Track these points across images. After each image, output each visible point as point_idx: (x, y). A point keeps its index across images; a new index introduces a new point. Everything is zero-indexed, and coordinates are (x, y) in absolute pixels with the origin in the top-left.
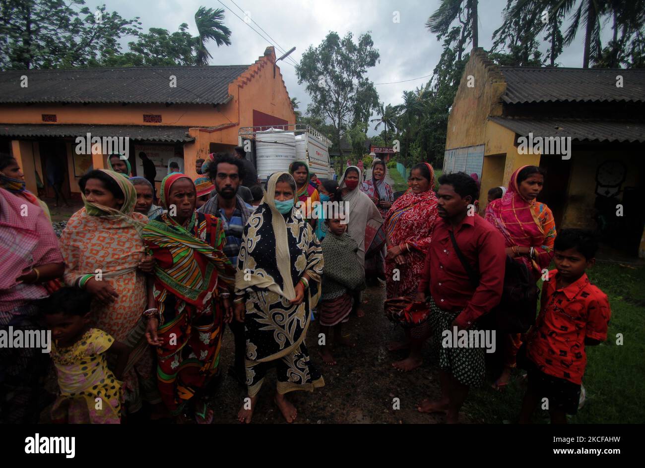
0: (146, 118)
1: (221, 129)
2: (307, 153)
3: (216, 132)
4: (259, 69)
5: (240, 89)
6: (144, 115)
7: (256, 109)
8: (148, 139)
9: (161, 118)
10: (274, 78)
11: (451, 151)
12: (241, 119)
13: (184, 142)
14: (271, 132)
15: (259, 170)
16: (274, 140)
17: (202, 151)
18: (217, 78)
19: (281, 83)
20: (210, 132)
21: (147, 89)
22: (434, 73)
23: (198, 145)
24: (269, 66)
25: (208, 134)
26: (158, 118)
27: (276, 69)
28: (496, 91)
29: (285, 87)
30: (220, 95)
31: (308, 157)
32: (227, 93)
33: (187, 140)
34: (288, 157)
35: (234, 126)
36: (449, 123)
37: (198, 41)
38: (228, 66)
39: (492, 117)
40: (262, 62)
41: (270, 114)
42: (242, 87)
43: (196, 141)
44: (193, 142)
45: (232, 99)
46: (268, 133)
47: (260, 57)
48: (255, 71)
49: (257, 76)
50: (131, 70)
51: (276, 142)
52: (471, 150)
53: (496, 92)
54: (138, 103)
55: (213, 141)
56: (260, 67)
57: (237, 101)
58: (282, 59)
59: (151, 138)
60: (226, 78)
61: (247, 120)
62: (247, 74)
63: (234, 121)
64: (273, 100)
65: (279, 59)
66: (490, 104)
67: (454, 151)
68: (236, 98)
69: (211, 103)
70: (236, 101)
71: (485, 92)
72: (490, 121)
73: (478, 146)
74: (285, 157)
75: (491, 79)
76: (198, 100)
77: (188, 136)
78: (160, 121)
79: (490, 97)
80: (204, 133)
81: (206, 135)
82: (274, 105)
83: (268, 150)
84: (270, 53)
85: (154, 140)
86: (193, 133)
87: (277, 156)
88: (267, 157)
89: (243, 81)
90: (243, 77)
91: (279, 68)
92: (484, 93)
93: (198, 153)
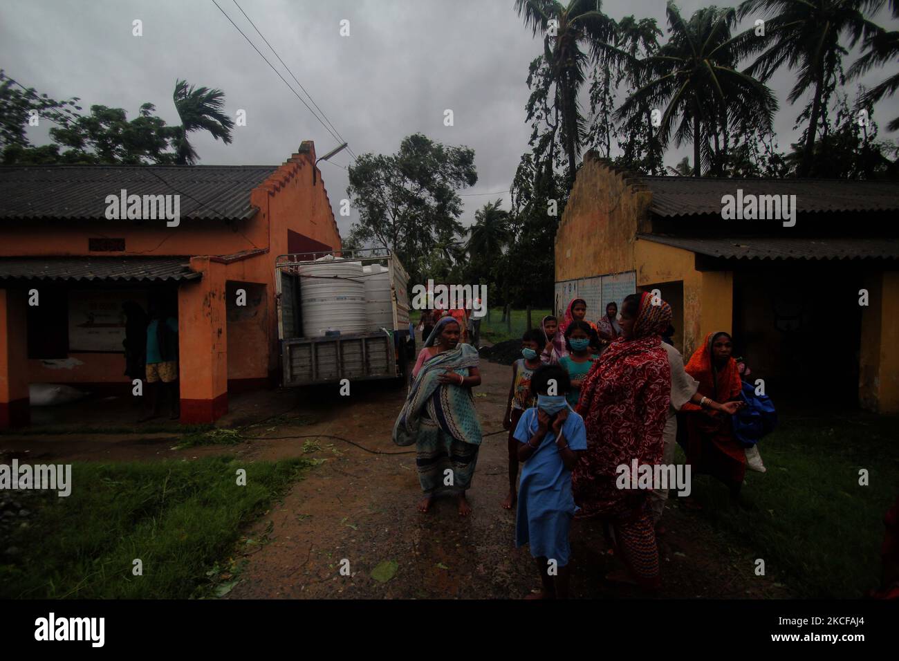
0: (94, 245)
1: (242, 259)
2: (393, 291)
3: (236, 263)
4: (295, 171)
5: (271, 197)
6: (90, 239)
7: (291, 229)
8: (108, 278)
9: (124, 243)
10: (314, 185)
11: (567, 284)
12: (273, 243)
13: (183, 280)
14: (327, 262)
15: (306, 323)
16: (333, 274)
17: (214, 295)
18: (224, 182)
19: (322, 194)
20: (227, 263)
21: (97, 198)
22: (515, 185)
23: (206, 286)
24: (308, 168)
25: (224, 266)
26: (120, 245)
27: (317, 173)
28: (641, 201)
29: (328, 199)
30: (235, 206)
31: (394, 299)
32: (249, 202)
33: (188, 276)
34: (355, 299)
35: (262, 253)
36: (556, 247)
37: (178, 133)
38: (239, 167)
39: (641, 234)
40: (299, 161)
41: (309, 236)
42: (273, 194)
43: (203, 278)
44: (198, 279)
45: (257, 213)
46: (322, 263)
47: (293, 155)
48: (290, 173)
49: (292, 180)
50: (63, 169)
51: (336, 277)
52: (607, 280)
53: (642, 203)
54: (82, 218)
55: (231, 279)
56: (296, 167)
57: (267, 216)
58: (326, 158)
59: (114, 276)
60: (239, 183)
61: (279, 243)
62: (280, 177)
63: (261, 247)
64: (313, 215)
65: (321, 159)
66: (635, 219)
67: (573, 283)
68: (264, 210)
69: (222, 218)
70: (264, 216)
71: (623, 204)
72: (639, 240)
73: (621, 273)
74: (352, 299)
75: (630, 187)
76: (198, 214)
77: (187, 270)
78: (123, 248)
79: (634, 209)
80: (219, 264)
81: (221, 268)
82: (316, 224)
83: (324, 290)
84: (307, 150)
85: (121, 279)
86: (196, 265)
87: (338, 299)
88: (322, 301)
89: (274, 186)
90: (273, 181)
91: (320, 172)
92: (620, 205)
93: (206, 299)
